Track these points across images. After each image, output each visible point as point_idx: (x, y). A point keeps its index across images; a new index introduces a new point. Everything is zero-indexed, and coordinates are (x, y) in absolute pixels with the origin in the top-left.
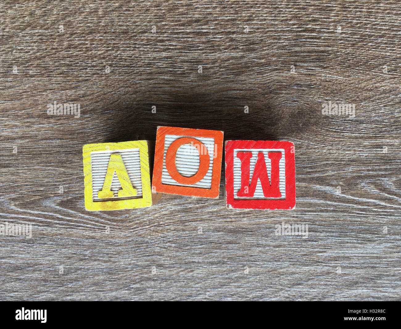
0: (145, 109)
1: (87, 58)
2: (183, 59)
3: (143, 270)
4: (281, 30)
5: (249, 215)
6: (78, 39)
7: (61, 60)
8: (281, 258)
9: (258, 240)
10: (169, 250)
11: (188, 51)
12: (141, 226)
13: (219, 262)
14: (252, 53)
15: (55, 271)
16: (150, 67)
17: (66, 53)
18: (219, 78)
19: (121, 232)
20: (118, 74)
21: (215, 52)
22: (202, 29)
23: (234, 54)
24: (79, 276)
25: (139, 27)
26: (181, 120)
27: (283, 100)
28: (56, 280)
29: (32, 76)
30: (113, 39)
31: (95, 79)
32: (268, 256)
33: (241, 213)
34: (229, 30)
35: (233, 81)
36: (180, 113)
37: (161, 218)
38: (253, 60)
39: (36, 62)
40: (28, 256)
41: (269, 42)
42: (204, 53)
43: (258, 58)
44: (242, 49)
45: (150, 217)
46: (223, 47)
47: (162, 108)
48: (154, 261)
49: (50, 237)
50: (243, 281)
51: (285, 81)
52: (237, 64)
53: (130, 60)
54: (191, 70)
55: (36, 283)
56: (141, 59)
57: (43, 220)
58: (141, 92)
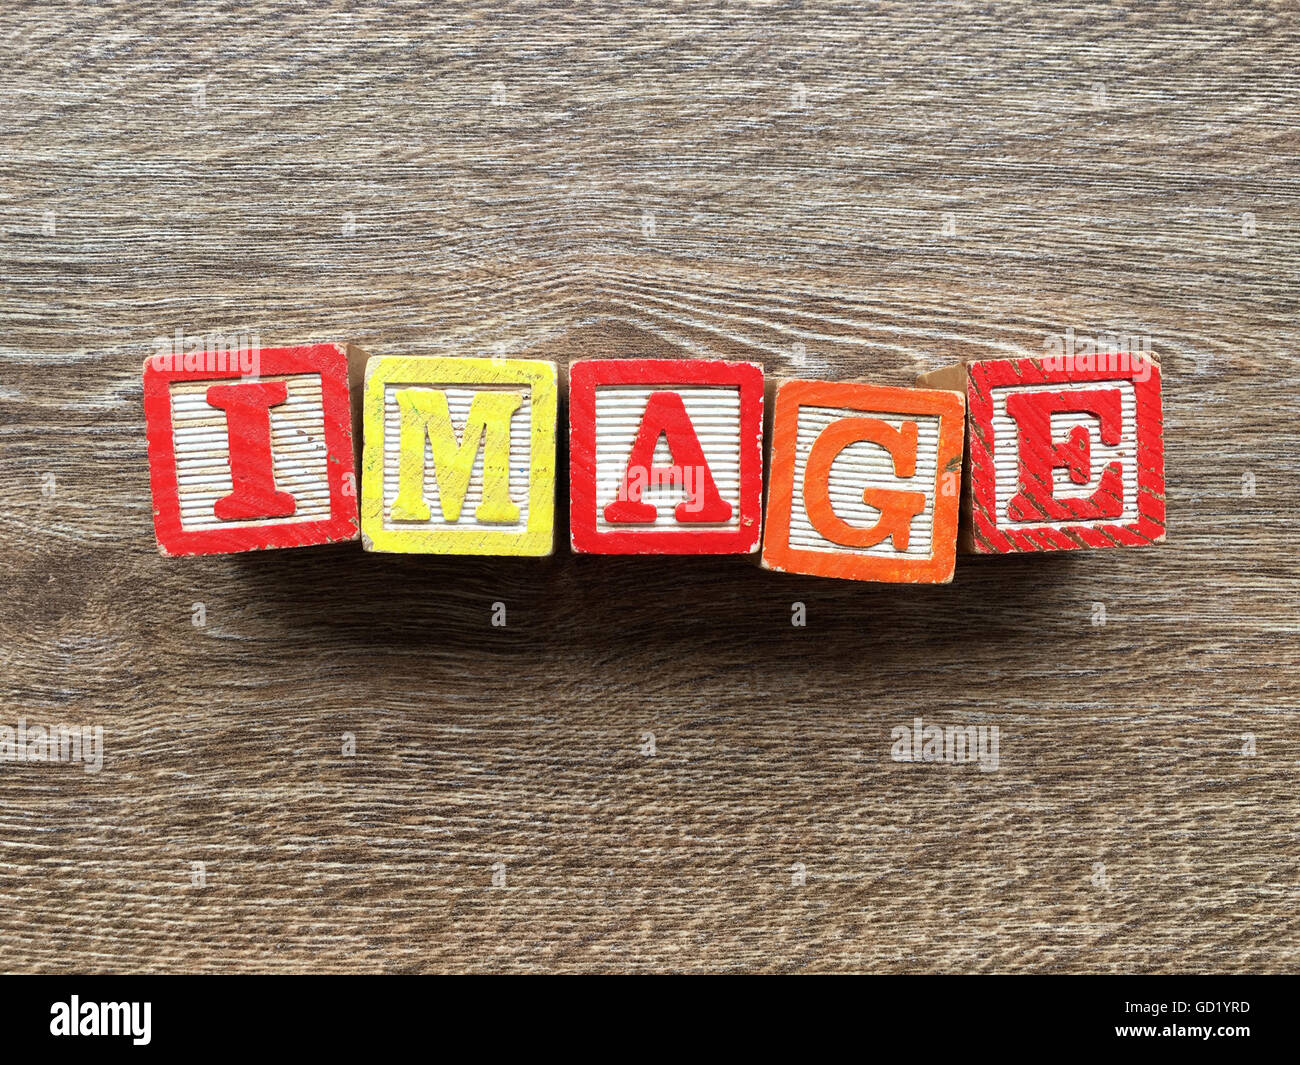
0: (519, 638)
1: (690, 792)
2: (401, 783)
3: (533, 162)
4: (106, 860)
5: (212, 315)
6: (712, 849)
7: (767, 788)
8: (117, 186)
9: (187, 242)
10: (455, 219)
11: (386, 805)
12: (538, 291)
13: (303, 179)
14: (195, 796)
15: (796, 165)
16: (501, 762)
17: (751, 808)
18: (296, 725)
19: (596, 277)
20: (597, 743)
21: (304, 801)
22: (342, 871)
23: (249, 794)
24: (725, 148)
25: (530, 879)
26: (413, 603)
27: (102, 655)
28: (794, 137)
29: (855, 742)
30: (610, 847)
31: (666, 728)
32: (155, 193)
33: (238, 323)
34: (261, 866)
35: (253, 714)
36: (416, 624)
37: (476, 314)
38: (189, 776)
39: (842, 782)
40: (876, 211)
41: (143, 828)
42: (340, 800)
43: (175, 780)
44: (222, 809)
45: (510, 317)
46: (281, 816)
47: (469, 638)
48: (498, 187)
49: (810, 265)
50: (233, 120)
51: (95, 710)
52: (240, 764)
53: (561, 784)
54: (379, 751)
55: (854, 130)
56: (530, 787)
57: (829, 318)
58: (530, 688)
